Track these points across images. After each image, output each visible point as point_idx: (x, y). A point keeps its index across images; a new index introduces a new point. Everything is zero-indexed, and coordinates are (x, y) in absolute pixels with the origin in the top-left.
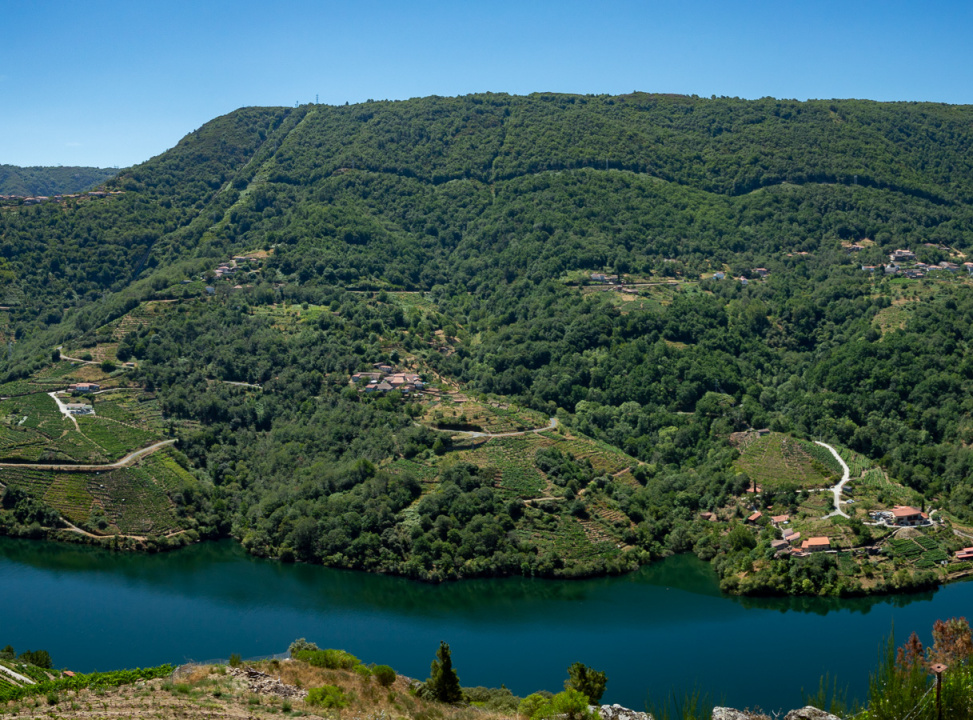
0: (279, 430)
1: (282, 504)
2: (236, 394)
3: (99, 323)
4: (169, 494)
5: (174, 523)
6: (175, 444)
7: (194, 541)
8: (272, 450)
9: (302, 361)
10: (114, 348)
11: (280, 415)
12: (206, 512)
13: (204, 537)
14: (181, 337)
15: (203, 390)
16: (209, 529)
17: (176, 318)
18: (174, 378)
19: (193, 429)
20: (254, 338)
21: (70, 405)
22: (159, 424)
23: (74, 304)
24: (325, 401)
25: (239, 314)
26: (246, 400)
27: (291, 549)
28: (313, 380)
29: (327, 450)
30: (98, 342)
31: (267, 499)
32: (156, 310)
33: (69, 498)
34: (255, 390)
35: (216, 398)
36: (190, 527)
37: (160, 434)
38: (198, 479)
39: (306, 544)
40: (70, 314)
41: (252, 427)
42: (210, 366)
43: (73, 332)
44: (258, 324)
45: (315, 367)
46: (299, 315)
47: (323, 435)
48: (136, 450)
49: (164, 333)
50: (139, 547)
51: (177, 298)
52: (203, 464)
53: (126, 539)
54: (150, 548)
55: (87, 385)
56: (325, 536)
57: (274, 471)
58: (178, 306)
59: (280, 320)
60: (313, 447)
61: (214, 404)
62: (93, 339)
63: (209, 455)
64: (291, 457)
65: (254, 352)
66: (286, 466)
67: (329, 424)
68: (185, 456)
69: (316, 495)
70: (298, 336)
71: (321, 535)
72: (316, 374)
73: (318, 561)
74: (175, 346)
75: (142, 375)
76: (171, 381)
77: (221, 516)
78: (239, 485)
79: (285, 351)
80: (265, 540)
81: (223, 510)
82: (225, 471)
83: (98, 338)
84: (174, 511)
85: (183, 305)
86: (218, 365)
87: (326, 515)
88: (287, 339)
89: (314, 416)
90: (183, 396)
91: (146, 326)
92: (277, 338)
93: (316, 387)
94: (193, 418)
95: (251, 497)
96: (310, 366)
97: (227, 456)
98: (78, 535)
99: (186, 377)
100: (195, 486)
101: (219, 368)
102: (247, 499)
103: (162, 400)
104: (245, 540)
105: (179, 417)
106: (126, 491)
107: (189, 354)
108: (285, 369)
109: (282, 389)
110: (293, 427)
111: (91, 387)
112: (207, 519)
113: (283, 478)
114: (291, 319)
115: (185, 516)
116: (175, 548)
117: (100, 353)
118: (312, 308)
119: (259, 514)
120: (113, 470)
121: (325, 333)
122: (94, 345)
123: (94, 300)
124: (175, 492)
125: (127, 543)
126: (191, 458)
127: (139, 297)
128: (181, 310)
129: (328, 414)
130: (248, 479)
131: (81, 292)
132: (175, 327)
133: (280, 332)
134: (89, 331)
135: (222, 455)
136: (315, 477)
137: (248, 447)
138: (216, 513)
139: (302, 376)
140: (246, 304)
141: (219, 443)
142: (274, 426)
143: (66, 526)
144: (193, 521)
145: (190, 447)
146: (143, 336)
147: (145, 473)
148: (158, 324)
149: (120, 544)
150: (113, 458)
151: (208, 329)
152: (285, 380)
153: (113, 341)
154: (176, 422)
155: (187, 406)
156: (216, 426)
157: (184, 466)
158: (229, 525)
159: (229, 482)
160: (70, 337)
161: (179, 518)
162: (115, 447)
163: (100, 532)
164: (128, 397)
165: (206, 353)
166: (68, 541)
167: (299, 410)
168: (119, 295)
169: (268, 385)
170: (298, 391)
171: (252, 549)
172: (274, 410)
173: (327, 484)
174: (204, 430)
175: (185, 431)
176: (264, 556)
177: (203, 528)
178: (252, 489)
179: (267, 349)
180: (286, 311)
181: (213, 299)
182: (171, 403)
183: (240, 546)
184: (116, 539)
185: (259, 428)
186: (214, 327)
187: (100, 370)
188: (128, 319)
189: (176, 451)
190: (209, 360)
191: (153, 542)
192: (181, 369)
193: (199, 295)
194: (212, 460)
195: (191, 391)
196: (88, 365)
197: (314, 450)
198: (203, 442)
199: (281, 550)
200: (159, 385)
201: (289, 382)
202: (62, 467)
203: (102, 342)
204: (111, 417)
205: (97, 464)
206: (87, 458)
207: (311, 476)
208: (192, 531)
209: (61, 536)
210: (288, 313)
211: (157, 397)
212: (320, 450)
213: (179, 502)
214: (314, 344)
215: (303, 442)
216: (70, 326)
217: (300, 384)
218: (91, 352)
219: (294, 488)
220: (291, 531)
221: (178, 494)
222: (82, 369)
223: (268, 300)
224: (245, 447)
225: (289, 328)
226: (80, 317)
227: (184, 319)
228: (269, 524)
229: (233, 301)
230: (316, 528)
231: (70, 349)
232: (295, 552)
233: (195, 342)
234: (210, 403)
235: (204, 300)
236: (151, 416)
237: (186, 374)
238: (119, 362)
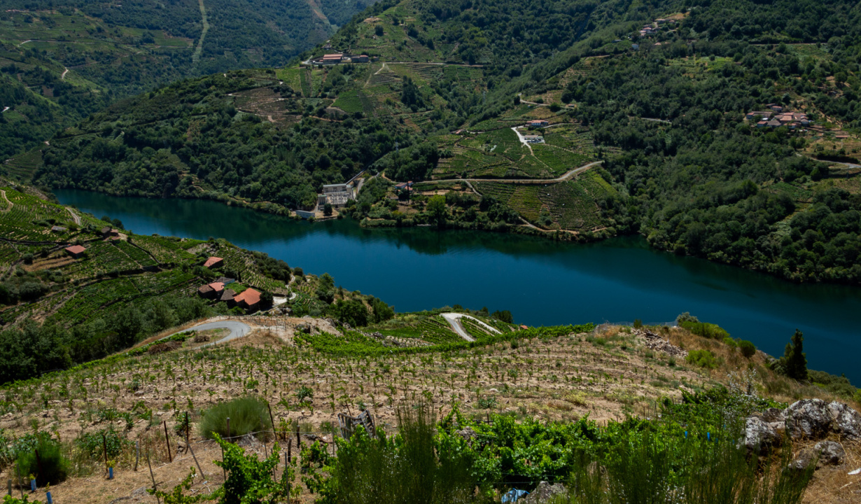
0: (682, 156)
1: (680, 212)
2: (651, 128)
3: (549, 75)
4: (596, 201)
5: (599, 222)
6: (602, 164)
7: (612, 236)
8: (676, 171)
9: (706, 102)
10: (560, 93)
11: (684, 144)
12: (622, 214)
13: (620, 233)
14: (611, 84)
15: (625, 125)
16: (624, 227)
17: (607, 69)
18: (604, 115)
19: (616, 153)
20: (668, 84)
21: (527, 136)
22: (591, 149)
23: (530, 61)
24: (722, 134)
25: (657, 66)
26: (658, 132)
27: (684, 245)
28: (713, 117)
29: (719, 172)
30: (548, 89)
31: (669, 207)
32: (592, 64)
33: (525, 203)
34: (665, 124)
35: (635, 130)
36: (610, 226)
37: (591, 157)
38: (618, 190)
39: (696, 242)
40: (528, 69)
41: (662, 153)
42: (631, 106)
43: (529, 83)
44: (671, 73)
45: (716, 107)
46: (706, 65)
47: (717, 161)
48: (574, 168)
49: (598, 81)
50: (573, 238)
51: (609, 54)
52: (622, 179)
53: (564, 233)
54: (581, 239)
55: (539, 121)
56: (711, 237)
57: (675, 187)
58: (610, 60)
59: (691, 70)
60: (708, 169)
61: (633, 135)
62: (544, 87)
63: (627, 173)
64: (690, 176)
65: (667, 95)
66: (686, 183)
67: (723, 151)
68: (609, 173)
69: (707, 206)
70: (704, 82)
71: (708, 237)
72: (716, 112)
73: (704, 256)
74: (605, 91)
75: (580, 113)
76: (601, 118)
77: (633, 218)
78: (648, 196)
79: (692, 94)
80: (664, 238)
81: (635, 214)
82: (638, 185)
83: (548, 86)
84: (599, 213)
85: (613, 59)
86: (638, 105)
87: (714, 221)
88: (695, 85)
89: (711, 146)
90: (610, 129)
91: (584, 76)
92: (687, 84)
93: (714, 122)
94: (617, 145)
95: (656, 205)
96: (712, 106)
97: (640, 174)
98: (531, 229)
99: (613, 115)
100: (615, 196)
101: (639, 108)
102: (653, 206)
103: (594, 132)
104: (650, 237)
105: (606, 145)
106: (565, 198)
107: (616, 97)
108: (691, 109)
109: (687, 124)
110: (694, 153)
111: (542, 123)
112: (623, 220)
113: (682, 192)
114: (699, 68)
115: (607, 217)
116: (598, 240)
117: (549, 98)
118: (718, 59)
119: (662, 218)
120: (557, 183)
121: (727, 79)
122: (545, 92)
123: (545, 58)
124: (601, 199)
125: (565, 235)
126: (613, 175)
127: (580, 54)
128: (612, 64)
129: (723, 144)
130: (655, 192)
131: (536, 52)
132: (606, 77)
133: (689, 79)
134: (542, 81)
135: (637, 173)
136: (707, 192)
137: (657, 168)
138: (629, 215)
139: (704, 114)
140: (664, 58)
141: (635, 164)
142: (678, 153)
143: (523, 223)
144: (612, 220)
145: (613, 167)
146: (581, 84)
147: (580, 186)
148: (593, 74)
149: (560, 236)
150: (557, 175)
151: (632, 78)
152: (690, 117)
153: (559, 89)
154: (604, 148)
155: (612, 136)
156: (633, 151)
157: (608, 181)
158: (638, 225)
159: (641, 193)
160: (527, 86)
161: (602, 219)
162: (559, 167)
163: (547, 227)
164: (569, 130)
165: (629, 96)
166: (525, 233)
167: (699, 140)
168: (564, 53)
169: (676, 121)
170: (700, 125)
171: (655, 244)
172: (679, 139)
173: (716, 198)
174: (624, 155)
175: (610, 155)
176: (663, 249)
177: (620, 226)
178: (657, 199)
179: (678, 93)
180: (696, 62)
181: (637, 54)
182: (600, 134)
183: (646, 241)
184: (558, 232)
185: (666, 154)
186: (637, 76)
187: (549, 110)
188: (570, 71)
189: (603, 170)
190: (631, 102)
191: (584, 235)
192: (610, 109)
193: (626, 51)
194: (629, 176)
195: (616, 125)
196: (540, 105)
197: (709, 171)
198: (623, 163)
199: (675, 246)
200: (592, 121)
201: (693, 118)
202: (521, 181)
203: (551, 89)
204: (556, 145)
205: (545, 178)
206: (538, 175)
207: (704, 192)
208: (611, 228)
209: (519, 230)
210: (698, 64)
211: (590, 130)
212: (714, 172)
213: (603, 207)
214: (718, 88)
215: (701, 165)
216: (527, 78)
217: (702, 120)
218: (543, 97)
219: (690, 200)
220: (685, 232)
221: (602, 201)
222: (536, 110)
223: (681, 53)
224: (654, 168)
225: (697, 76)
226: (535, 70)
227: (613, 70)
228: (669, 226)
229: (653, 56)
230: (705, 231)
231: (527, 95)
232: (686, 248)
233: (621, 88)
234: (630, 134)
235: (630, 55)
236: (585, 145)
237: (613, 113)
238: (563, 104)
